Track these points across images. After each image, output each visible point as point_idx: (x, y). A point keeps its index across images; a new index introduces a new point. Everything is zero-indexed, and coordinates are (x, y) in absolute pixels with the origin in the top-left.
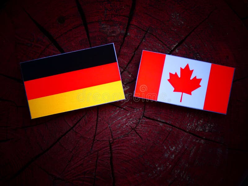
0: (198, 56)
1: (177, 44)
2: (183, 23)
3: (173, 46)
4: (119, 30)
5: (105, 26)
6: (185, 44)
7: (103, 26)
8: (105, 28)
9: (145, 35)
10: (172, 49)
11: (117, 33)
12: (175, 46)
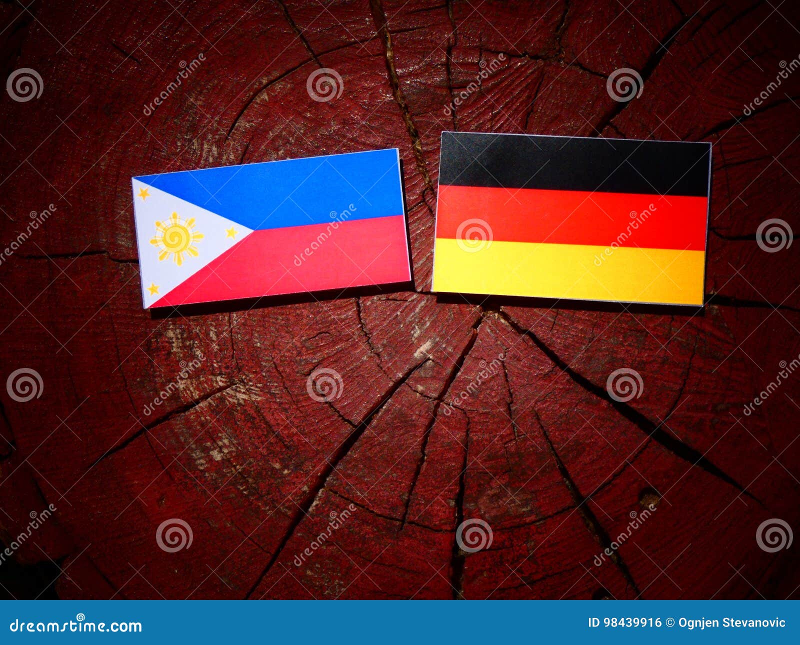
0: (245, 490)
1: (310, 509)
2: (309, 573)
3: (319, 500)
4: (482, 507)
5: (524, 510)
6: (289, 513)
7: (529, 508)
8: (523, 506)
9: (407, 511)
10: (321, 491)
11: (484, 498)
12: (314, 504)
